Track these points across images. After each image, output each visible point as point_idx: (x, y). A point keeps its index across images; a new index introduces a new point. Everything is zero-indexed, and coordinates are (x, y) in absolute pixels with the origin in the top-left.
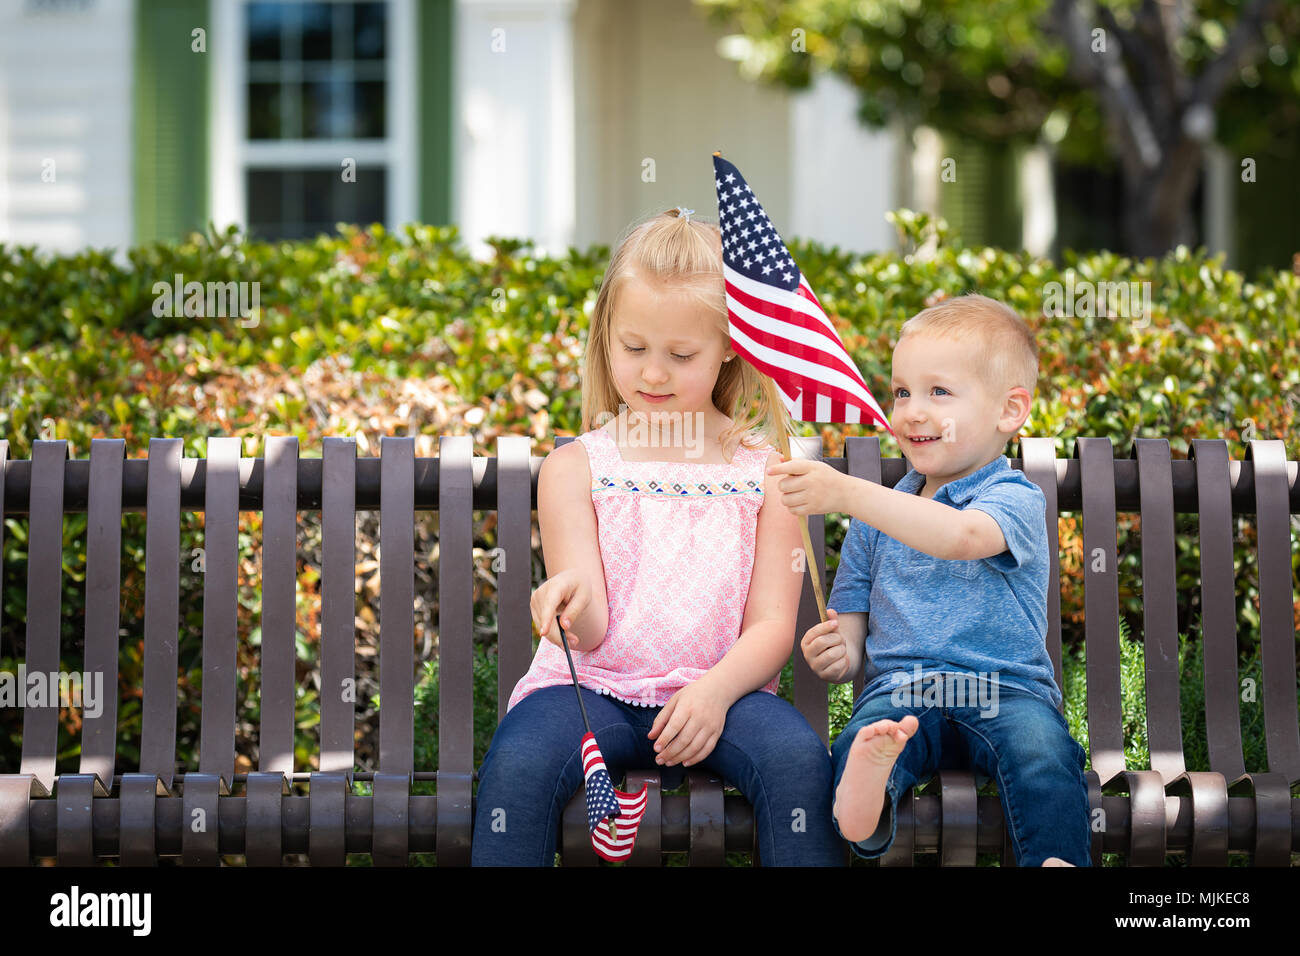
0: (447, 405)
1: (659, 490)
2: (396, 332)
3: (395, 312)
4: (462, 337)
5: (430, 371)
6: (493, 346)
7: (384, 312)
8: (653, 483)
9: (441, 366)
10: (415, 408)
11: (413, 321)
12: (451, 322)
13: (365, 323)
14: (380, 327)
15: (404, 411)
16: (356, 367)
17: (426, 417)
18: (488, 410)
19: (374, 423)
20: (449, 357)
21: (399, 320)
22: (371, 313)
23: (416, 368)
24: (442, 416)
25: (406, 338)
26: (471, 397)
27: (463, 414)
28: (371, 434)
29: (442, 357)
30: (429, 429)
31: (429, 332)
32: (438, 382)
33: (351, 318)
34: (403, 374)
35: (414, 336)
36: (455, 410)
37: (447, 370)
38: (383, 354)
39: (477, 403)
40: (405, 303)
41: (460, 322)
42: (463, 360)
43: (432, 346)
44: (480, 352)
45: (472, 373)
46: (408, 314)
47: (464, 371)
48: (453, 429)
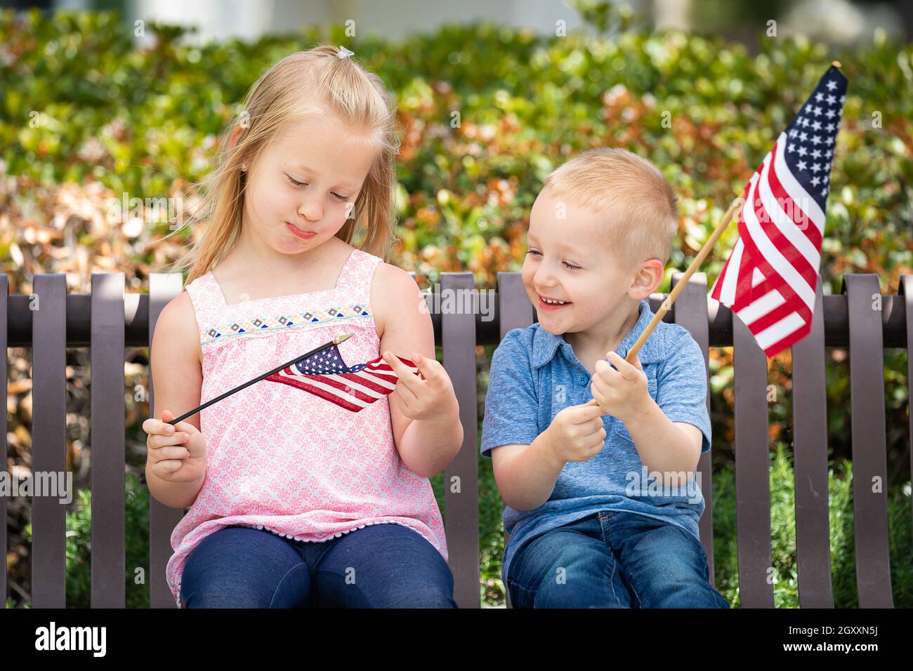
0: (104, 214)
1: (265, 326)
2: (52, 132)
3: (52, 108)
4: (124, 138)
5: (87, 173)
6: (153, 149)
7: (40, 108)
8: (257, 320)
9: (99, 172)
10: (71, 219)
11: (70, 119)
12: (109, 122)
14: (36, 125)
15: (60, 221)
17: (82, 227)
19: (30, 235)
20: (107, 161)
21: (56, 117)
22: (27, 109)
23: (74, 171)
24: (99, 227)
25: (63, 139)
27: (120, 225)
28: (26, 247)
29: (101, 162)
30: (86, 239)
31: (86, 134)
32: (95, 188)
33: (6, 117)
34: (59, 178)
35: (71, 137)
37: (107, 175)
38: (40, 157)
40: (62, 99)
41: (120, 121)
42: (122, 164)
43: (90, 149)
44: (141, 156)
45: (131, 177)
46: (66, 110)
47: (122, 176)
48: (110, 241)
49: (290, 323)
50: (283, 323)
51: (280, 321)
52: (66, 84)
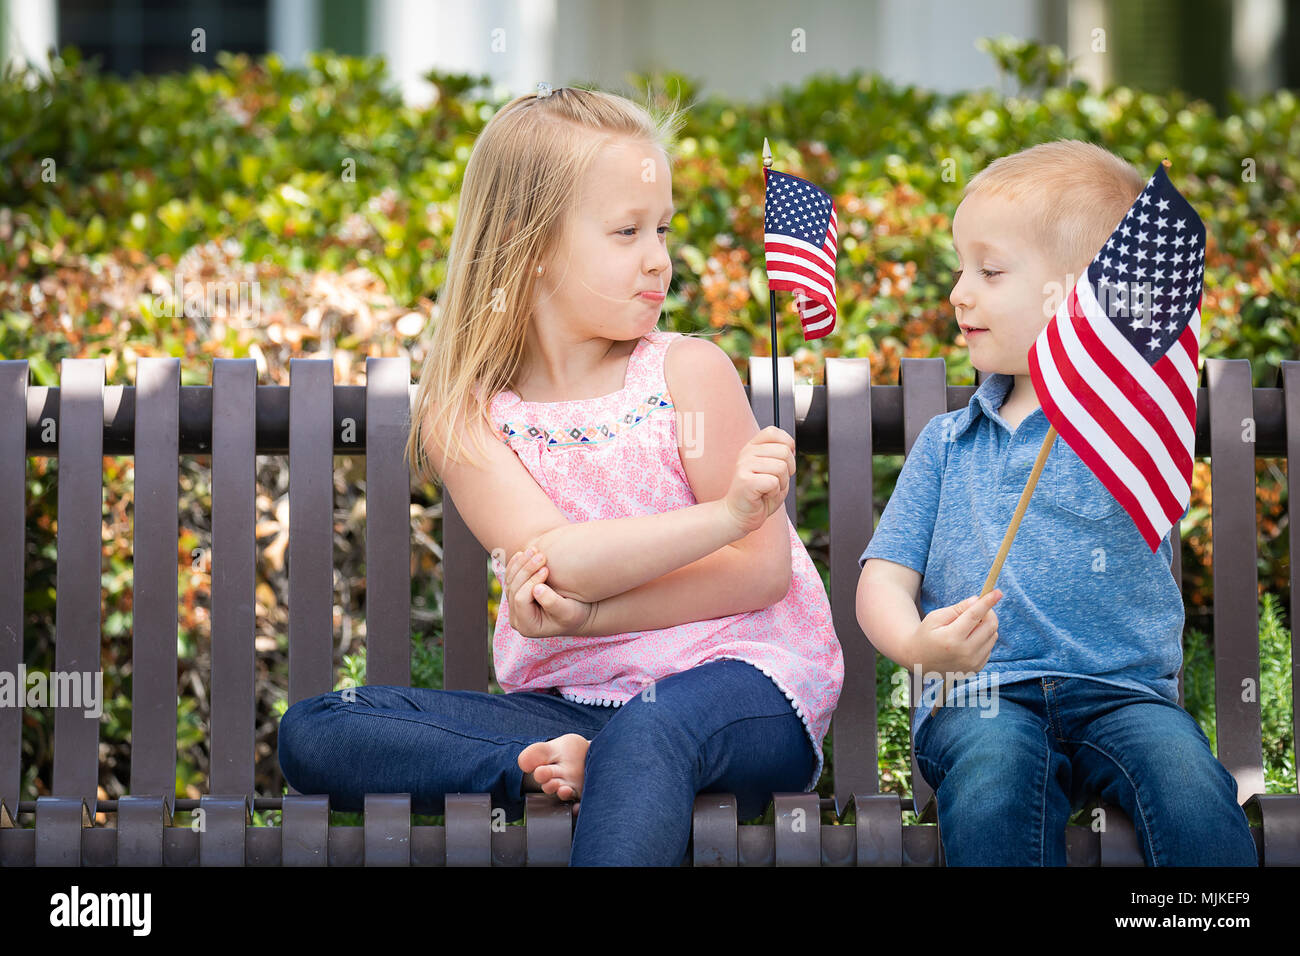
0: (372, 308)
2: (302, 208)
3: (300, 179)
4: (394, 214)
5: (348, 261)
6: (435, 227)
7: (283, 179)
9: (363, 255)
10: (328, 314)
11: (325, 191)
12: (377, 194)
13: (259, 194)
14: (280, 200)
15: (313, 318)
16: (249, 256)
17: (344, 326)
18: (428, 316)
19: (275, 334)
20: (373, 243)
21: (305, 189)
22: (267, 181)
23: (330, 257)
24: (365, 324)
25: (316, 216)
26: (406, 297)
27: (394, 322)
28: (271, 349)
29: (366, 243)
30: (347, 342)
31: (346, 209)
32: (360, 276)
33: (240, 189)
34: (311, 264)
35: (327, 213)
36: (384, 316)
37: (373, 260)
38: (287, 238)
39: (412, 306)
40: (313, 166)
41: (390, 194)
42: (393, 248)
43: (352, 227)
44: (418, 237)
45: (406, 265)
46: (318, 181)
47: (395, 262)
48: (381, 344)
49: (585, 439)
50: (576, 438)
51: (572, 434)
52: (317, 149)
